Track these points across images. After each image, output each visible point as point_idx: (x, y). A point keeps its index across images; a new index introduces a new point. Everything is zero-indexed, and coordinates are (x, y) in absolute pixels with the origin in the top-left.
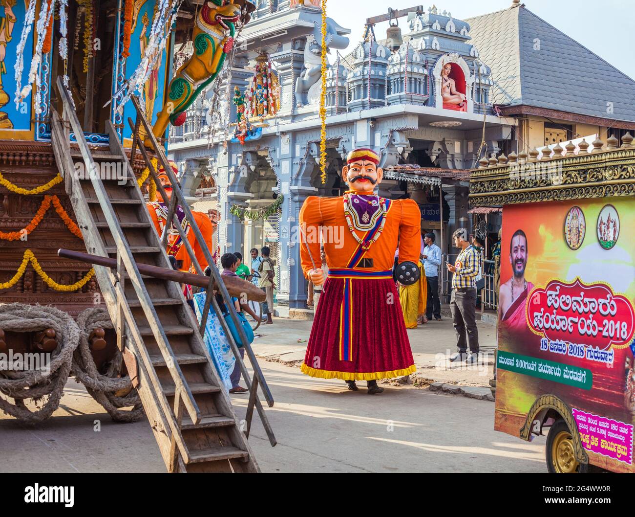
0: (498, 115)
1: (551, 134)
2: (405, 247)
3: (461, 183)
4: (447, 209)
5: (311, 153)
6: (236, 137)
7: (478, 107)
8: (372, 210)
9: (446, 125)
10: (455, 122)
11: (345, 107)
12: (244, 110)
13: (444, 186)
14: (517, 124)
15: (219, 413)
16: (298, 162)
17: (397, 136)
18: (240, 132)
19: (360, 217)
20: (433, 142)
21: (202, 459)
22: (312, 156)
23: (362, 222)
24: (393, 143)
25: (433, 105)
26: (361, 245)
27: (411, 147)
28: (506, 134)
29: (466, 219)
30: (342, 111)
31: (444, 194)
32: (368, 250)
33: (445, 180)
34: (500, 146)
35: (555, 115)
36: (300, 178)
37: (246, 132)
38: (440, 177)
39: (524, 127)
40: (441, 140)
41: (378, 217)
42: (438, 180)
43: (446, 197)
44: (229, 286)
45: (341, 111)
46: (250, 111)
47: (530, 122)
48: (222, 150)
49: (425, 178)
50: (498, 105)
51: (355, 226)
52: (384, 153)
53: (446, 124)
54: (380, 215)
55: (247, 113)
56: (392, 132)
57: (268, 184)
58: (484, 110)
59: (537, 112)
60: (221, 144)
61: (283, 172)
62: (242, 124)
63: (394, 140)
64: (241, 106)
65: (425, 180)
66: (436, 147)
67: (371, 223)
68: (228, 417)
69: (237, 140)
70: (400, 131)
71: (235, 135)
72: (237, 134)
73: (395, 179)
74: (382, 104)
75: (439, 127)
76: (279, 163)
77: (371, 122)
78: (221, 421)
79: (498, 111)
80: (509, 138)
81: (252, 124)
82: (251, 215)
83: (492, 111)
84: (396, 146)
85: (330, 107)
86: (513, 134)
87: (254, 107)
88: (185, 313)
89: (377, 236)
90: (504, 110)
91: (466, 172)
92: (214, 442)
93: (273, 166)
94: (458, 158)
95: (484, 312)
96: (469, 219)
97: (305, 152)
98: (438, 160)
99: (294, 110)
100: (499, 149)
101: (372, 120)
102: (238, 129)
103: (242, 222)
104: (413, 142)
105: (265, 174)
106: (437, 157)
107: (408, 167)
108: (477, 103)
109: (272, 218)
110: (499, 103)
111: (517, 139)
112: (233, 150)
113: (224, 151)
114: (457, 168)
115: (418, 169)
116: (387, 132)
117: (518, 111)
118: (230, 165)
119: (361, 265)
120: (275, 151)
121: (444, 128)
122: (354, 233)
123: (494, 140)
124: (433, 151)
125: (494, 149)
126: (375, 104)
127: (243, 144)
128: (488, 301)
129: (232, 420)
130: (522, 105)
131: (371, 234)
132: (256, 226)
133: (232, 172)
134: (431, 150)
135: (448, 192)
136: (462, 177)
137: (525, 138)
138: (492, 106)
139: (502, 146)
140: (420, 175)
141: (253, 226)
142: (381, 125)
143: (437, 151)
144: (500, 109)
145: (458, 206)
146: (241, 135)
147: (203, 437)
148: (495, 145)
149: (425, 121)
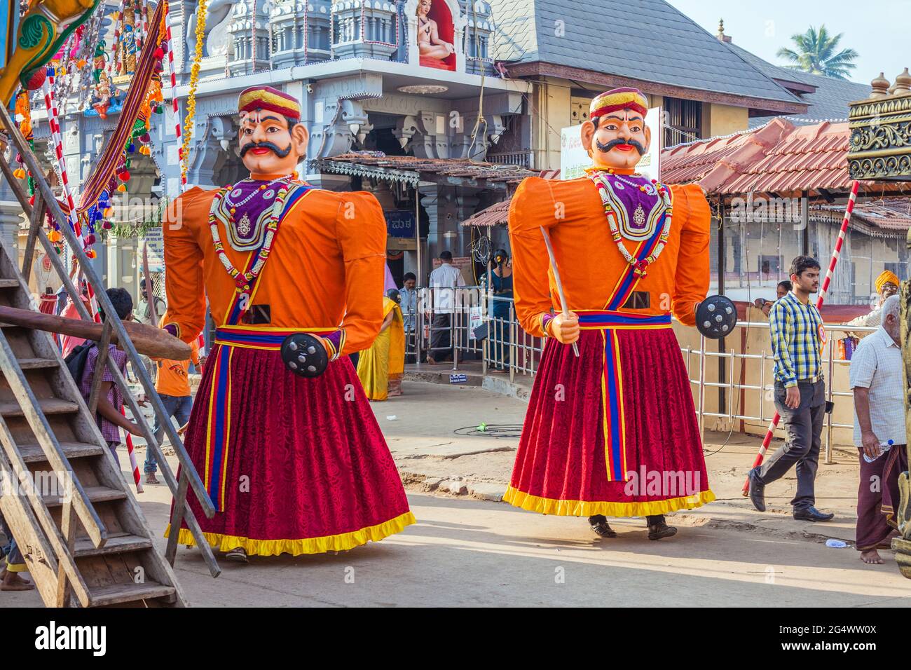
0: (503, 77)
1: (580, 107)
2: (688, 270)
3: (450, 180)
4: (425, 219)
5: (214, 134)
6: (92, 108)
7: (472, 63)
8: (648, 203)
9: (424, 91)
10: (438, 87)
11: (267, 62)
12: (103, 66)
13: (422, 184)
14: (530, 90)
15: (124, 531)
16: (194, 147)
17: (350, 107)
18: (99, 100)
19: (631, 215)
20: (404, 117)
21: (106, 600)
22: (216, 138)
23: (633, 225)
24: (344, 117)
25: (405, 59)
26: (632, 268)
27: (370, 124)
28: (514, 106)
29: (454, 235)
30: (262, 68)
31: (422, 196)
32: (643, 277)
33: (425, 175)
34: (505, 125)
35: (587, 78)
36: (197, 171)
37: (110, 99)
38: (418, 170)
39: (541, 95)
40: (416, 113)
41: (658, 216)
42: (415, 175)
43: (424, 201)
44: (134, 338)
45: (260, 68)
46: (113, 66)
47: (550, 87)
48: (70, 128)
49: (393, 171)
50: (502, 61)
51: (622, 233)
52: (329, 133)
53: (424, 89)
54: (661, 212)
55: (110, 69)
56: (342, 101)
57: (142, 181)
58: (481, 69)
59: (561, 73)
60: (67, 118)
61: (169, 162)
62: (102, 86)
63: (345, 114)
64: (99, 58)
65: (394, 176)
66: (409, 124)
67: (647, 226)
68: (141, 536)
69: (94, 112)
70: (355, 100)
71: (91, 104)
72: (93, 102)
73: (348, 174)
74: (327, 58)
75: (413, 95)
76: (163, 149)
77: (308, 85)
78: (130, 542)
79: (503, 71)
80: (519, 112)
81: (118, 87)
82: (119, 229)
83: (493, 71)
84: (348, 123)
85: (243, 61)
86: (524, 104)
87: (121, 60)
88: (63, 380)
89: (658, 250)
90: (511, 69)
91: (454, 163)
92: (120, 575)
93: (154, 153)
94: (441, 142)
95: (489, 372)
96: (458, 234)
97: (204, 131)
98: (410, 145)
99: (185, 65)
100: (504, 128)
101: (310, 82)
102: (96, 94)
103: (104, 240)
104: (373, 117)
105: (138, 166)
106: (410, 140)
107: (366, 155)
108: (471, 58)
109: (151, 235)
110: (504, 57)
111: (530, 112)
112: (87, 129)
113: (73, 130)
114: (440, 157)
115: (382, 158)
116: (334, 101)
117: (532, 71)
118: (83, 152)
119: (629, 305)
120: (155, 129)
121: (420, 95)
122: (621, 245)
123: (497, 115)
124: (404, 130)
125: (497, 127)
126: (315, 57)
127: (105, 118)
128: (492, 357)
129: (148, 541)
130: (538, 62)
131: (648, 247)
132: (124, 248)
133: (87, 162)
134: (401, 129)
135: (426, 194)
136: (451, 171)
137: (541, 111)
138: (493, 62)
139: (508, 124)
140: (386, 168)
141: (119, 247)
142: (324, 90)
143: (409, 131)
144: (506, 67)
145: (443, 215)
146: (101, 104)
147: (103, 568)
148: (497, 122)
149: (393, 85)
